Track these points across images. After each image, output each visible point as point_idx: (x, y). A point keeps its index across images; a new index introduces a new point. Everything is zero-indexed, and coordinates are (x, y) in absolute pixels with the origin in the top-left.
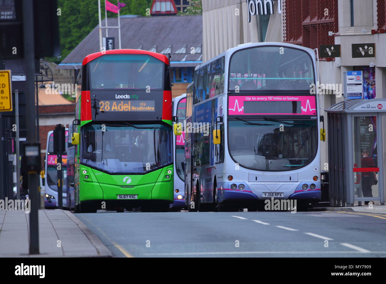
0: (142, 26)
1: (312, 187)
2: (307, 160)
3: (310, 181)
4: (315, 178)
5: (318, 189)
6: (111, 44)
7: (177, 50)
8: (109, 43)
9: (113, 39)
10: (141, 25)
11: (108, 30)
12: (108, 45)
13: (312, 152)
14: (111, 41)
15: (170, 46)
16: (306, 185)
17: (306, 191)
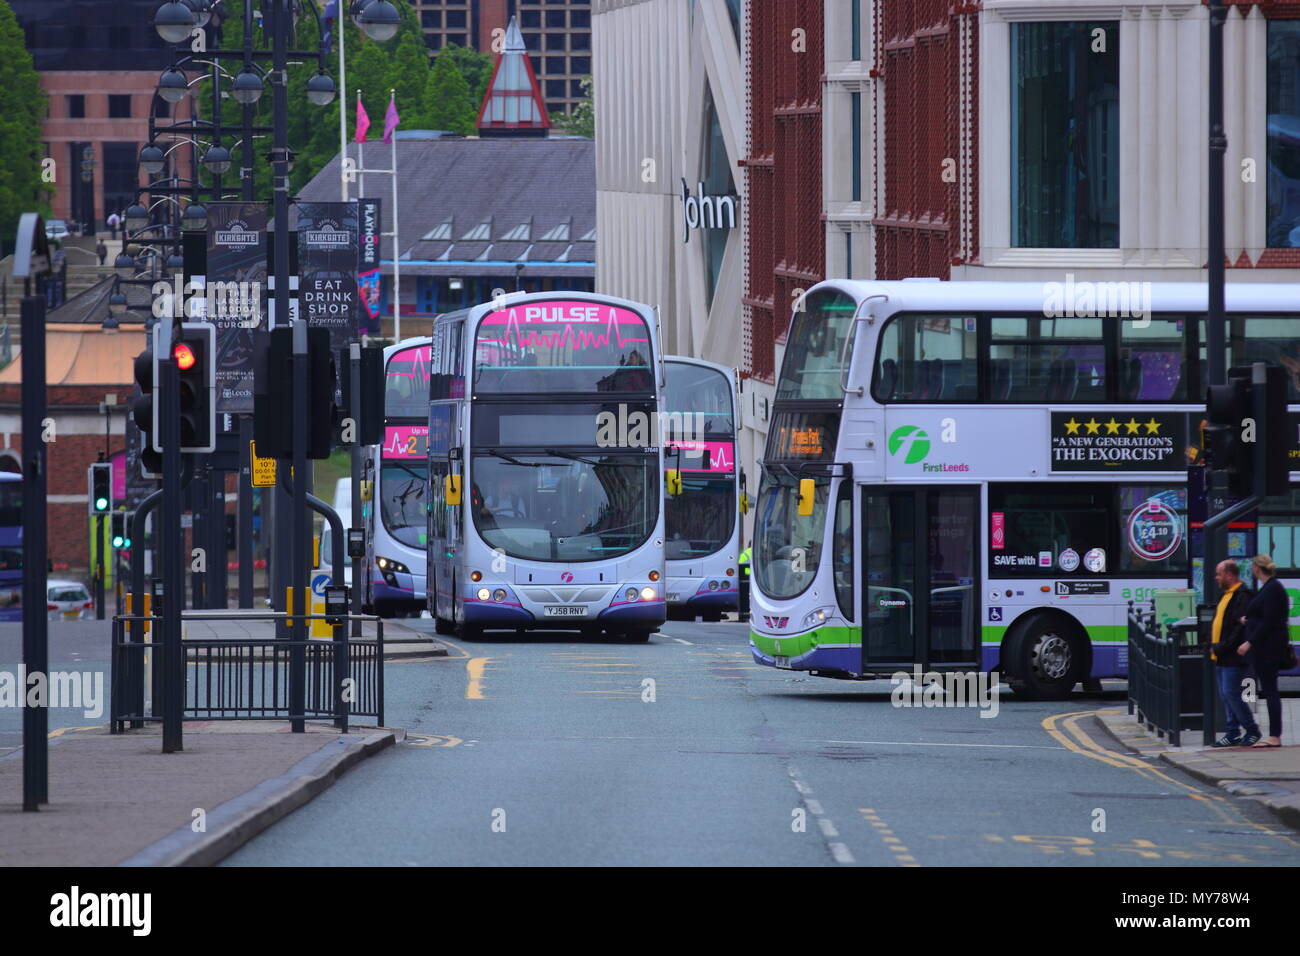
0: (453, 163)
1: (725, 587)
2: (718, 544)
3: (722, 577)
4: (730, 572)
5: (733, 590)
6: (371, 215)
7: (545, 233)
8: (367, 212)
9: (377, 202)
10: (451, 160)
11: (365, 180)
12: (365, 219)
13: (727, 531)
14: (371, 208)
15: (528, 220)
16: (714, 583)
17: (715, 592)
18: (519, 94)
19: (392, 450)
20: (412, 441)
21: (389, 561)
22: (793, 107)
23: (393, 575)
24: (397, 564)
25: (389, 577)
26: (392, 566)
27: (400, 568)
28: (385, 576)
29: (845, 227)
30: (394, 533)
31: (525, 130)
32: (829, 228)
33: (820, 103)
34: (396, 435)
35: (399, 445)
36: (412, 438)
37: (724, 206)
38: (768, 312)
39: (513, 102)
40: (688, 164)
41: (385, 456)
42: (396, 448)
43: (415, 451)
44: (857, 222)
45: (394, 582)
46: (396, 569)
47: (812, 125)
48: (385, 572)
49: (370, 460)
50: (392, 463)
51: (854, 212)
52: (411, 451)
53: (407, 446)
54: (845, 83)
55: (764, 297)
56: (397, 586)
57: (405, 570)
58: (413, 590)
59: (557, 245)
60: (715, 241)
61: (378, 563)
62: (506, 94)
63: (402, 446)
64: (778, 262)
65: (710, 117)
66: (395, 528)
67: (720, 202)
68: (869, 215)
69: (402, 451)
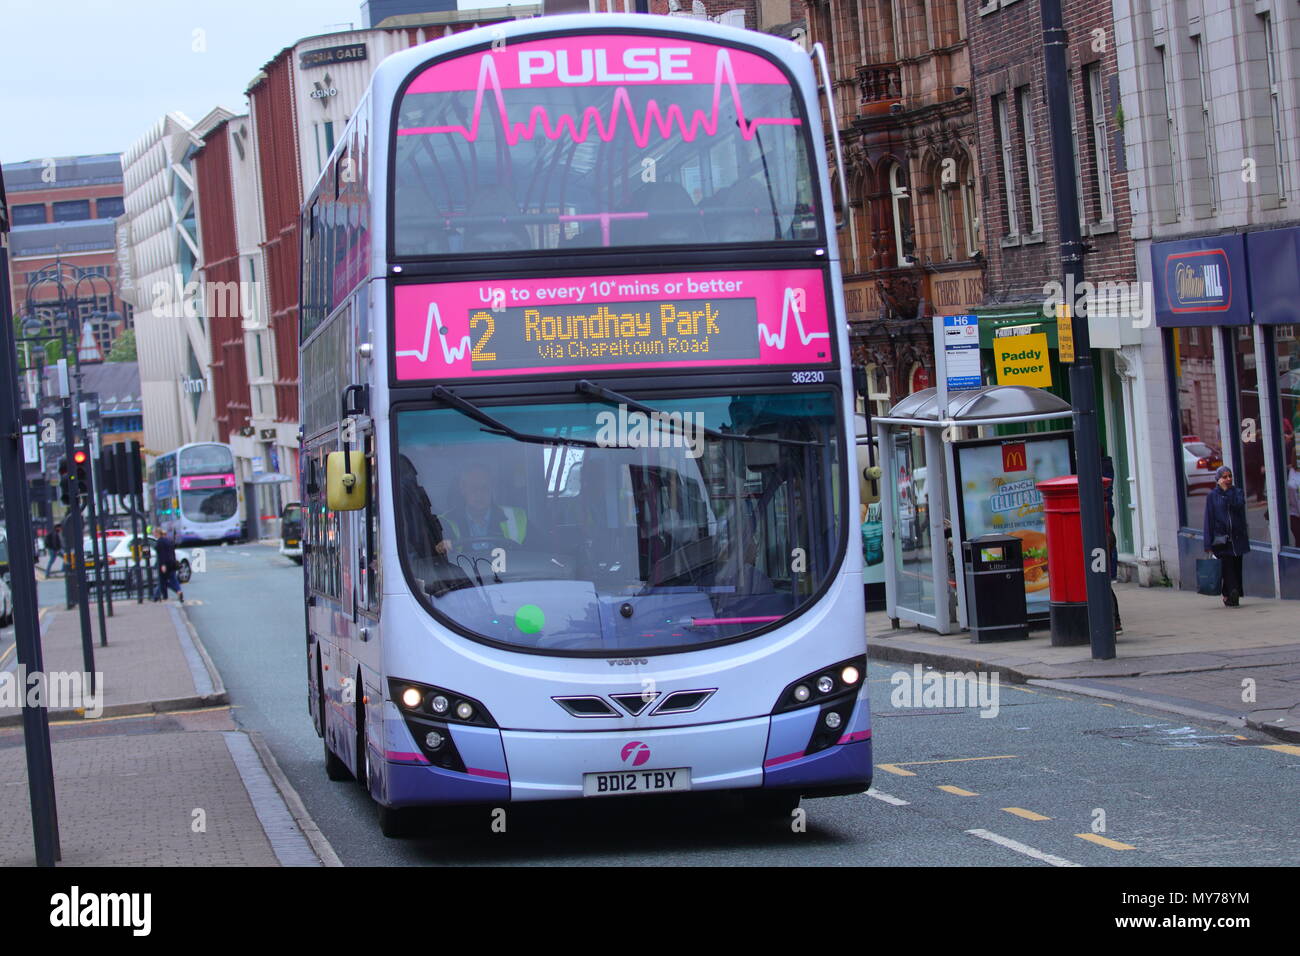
18: (91, 348)
19: (423, 357)
20: (483, 325)
21: (428, 691)
22: (231, 342)
23: (446, 733)
24: (455, 698)
25: (433, 739)
26: (440, 705)
27: (465, 711)
28: (419, 733)
29: (259, 388)
30: (439, 604)
31: (95, 362)
32: (252, 388)
33: (243, 340)
34: (433, 308)
35: (443, 338)
36: (482, 316)
37: (199, 384)
38: (225, 423)
39: (89, 351)
40: (183, 368)
41: (402, 375)
42: (435, 350)
43: (491, 357)
44: (263, 385)
45: (448, 754)
46: (452, 715)
47: (241, 349)
48: (418, 722)
49: (357, 389)
50: (427, 392)
51: (261, 381)
52: (478, 356)
53: (466, 340)
54: (254, 331)
55: (224, 416)
56: (458, 764)
57: (482, 716)
58: (507, 776)
59: (113, 405)
60: (197, 397)
61: (397, 699)
62: (86, 348)
63: (454, 343)
64: (228, 402)
65: (191, 349)
66: (439, 590)
67: (197, 382)
68: (271, 381)
69: (452, 355)
